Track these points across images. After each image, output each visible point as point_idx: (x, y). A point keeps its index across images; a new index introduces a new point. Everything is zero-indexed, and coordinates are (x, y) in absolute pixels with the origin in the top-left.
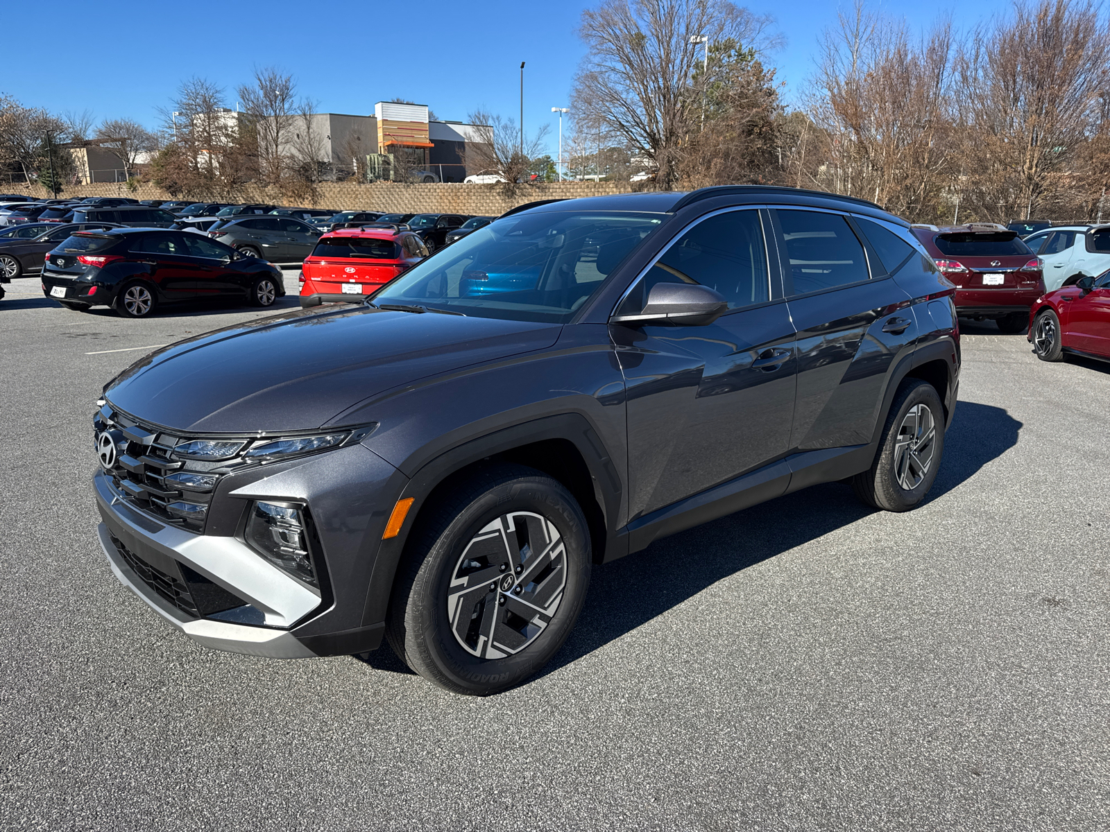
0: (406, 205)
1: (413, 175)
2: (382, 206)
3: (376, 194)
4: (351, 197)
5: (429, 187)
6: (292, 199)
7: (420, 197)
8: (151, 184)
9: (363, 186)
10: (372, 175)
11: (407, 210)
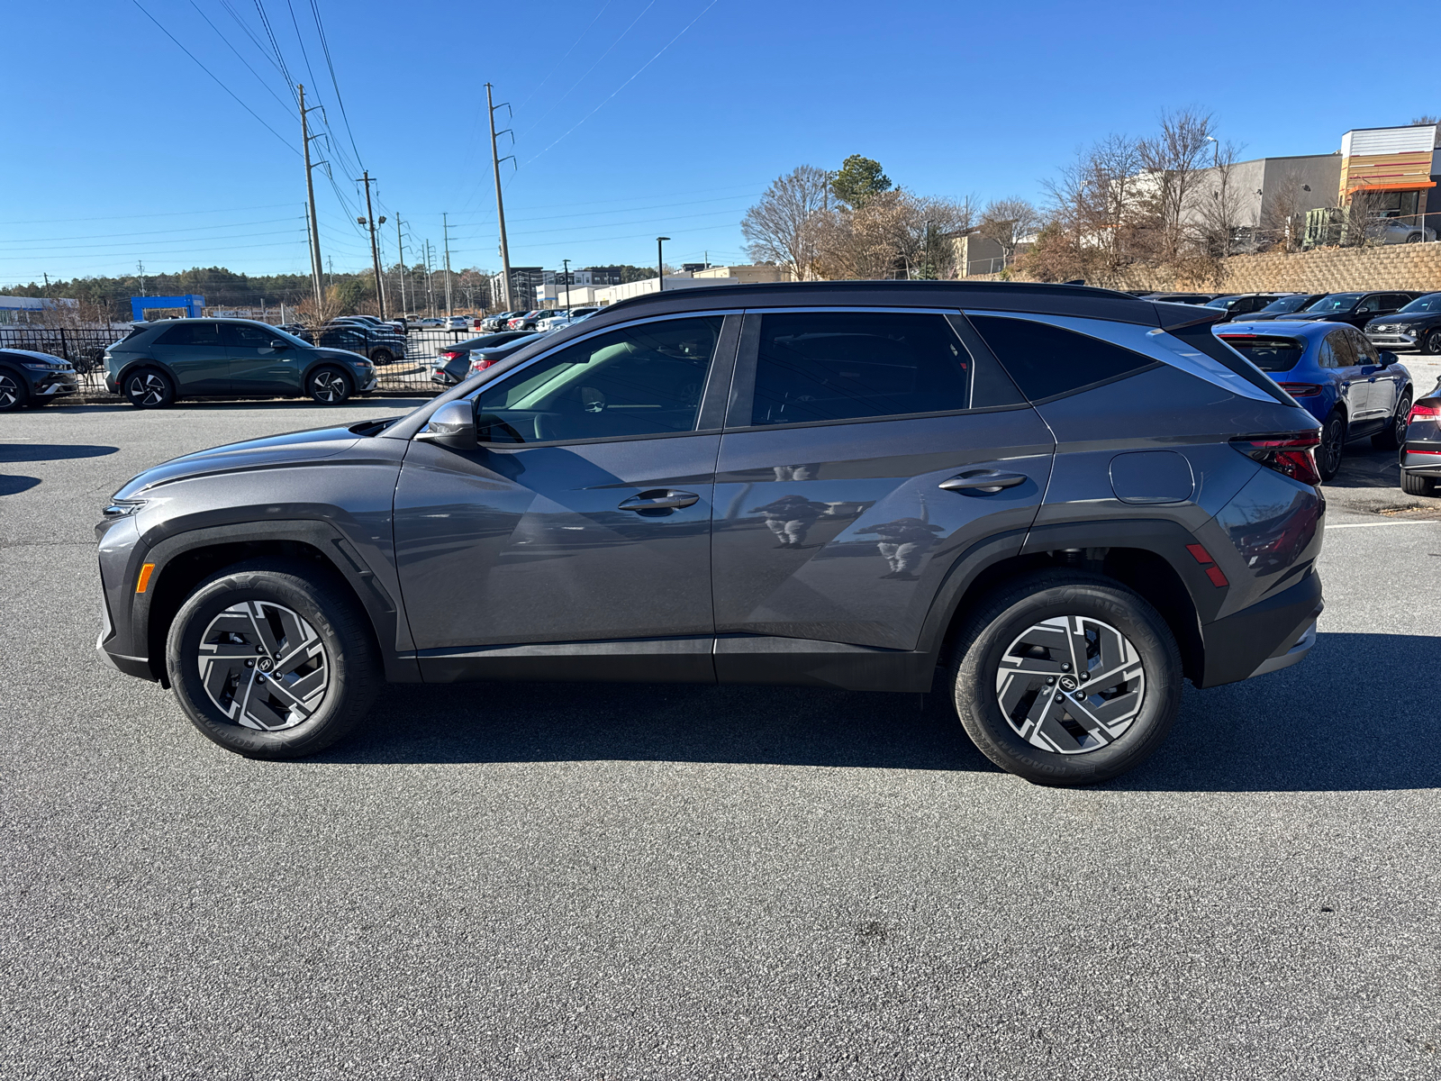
0: (1354, 279)
1: (1373, 234)
2: (1316, 283)
3: (1309, 267)
4: (1271, 274)
5: (1398, 250)
6: (1188, 282)
7: (1380, 268)
8: (1024, 273)
9: (1291, 257)
10: (1311, 240)
11: (1355, 287)
